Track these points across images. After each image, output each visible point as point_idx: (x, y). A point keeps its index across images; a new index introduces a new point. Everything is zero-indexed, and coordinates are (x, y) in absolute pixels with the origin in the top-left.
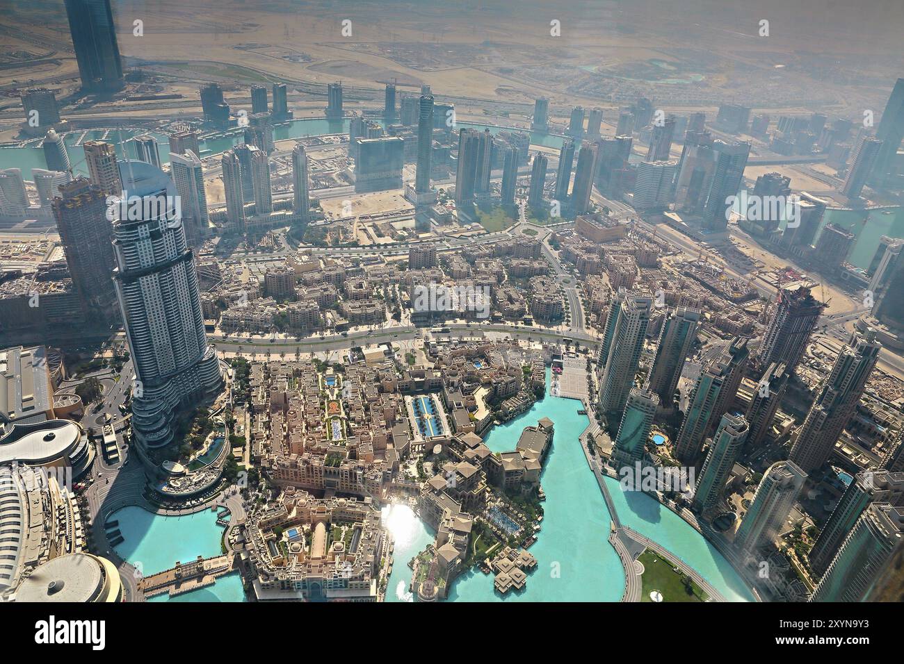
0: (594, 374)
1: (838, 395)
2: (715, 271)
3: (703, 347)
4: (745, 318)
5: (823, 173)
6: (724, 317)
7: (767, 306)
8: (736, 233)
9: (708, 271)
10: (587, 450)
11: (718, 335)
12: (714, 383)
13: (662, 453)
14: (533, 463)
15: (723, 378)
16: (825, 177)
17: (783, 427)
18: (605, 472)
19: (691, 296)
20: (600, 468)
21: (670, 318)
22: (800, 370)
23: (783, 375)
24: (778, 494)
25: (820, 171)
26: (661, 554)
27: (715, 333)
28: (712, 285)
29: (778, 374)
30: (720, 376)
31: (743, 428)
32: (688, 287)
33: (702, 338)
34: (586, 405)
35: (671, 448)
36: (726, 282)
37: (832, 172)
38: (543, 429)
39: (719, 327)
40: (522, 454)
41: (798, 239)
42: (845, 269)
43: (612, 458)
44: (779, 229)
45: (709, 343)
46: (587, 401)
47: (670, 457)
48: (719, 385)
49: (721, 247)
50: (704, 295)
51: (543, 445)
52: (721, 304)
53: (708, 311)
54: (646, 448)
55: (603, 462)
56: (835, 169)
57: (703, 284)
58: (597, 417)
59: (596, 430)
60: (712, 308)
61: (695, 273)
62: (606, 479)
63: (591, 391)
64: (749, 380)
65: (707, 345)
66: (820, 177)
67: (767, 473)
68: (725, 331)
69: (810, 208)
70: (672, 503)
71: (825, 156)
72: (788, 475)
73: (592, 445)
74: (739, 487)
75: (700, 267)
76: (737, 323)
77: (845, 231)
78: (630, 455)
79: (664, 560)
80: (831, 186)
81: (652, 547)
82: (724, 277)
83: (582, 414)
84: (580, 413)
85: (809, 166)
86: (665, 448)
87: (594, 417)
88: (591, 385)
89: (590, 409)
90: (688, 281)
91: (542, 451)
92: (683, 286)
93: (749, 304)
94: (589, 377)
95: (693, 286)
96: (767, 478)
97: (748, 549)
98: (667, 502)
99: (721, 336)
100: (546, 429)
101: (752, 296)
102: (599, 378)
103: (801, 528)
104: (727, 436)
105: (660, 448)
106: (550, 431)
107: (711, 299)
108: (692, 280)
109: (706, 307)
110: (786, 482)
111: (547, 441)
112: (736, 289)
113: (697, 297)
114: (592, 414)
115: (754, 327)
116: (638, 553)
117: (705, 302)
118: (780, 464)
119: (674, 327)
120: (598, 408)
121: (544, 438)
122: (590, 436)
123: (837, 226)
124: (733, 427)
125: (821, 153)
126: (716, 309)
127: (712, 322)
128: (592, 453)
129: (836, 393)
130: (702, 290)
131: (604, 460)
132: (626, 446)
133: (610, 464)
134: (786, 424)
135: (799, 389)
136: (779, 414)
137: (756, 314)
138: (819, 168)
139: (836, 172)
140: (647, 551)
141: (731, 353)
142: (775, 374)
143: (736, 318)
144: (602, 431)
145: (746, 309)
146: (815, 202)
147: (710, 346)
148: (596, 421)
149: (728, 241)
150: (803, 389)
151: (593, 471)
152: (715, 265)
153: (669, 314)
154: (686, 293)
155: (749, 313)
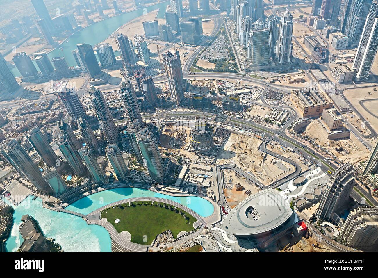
0: (25, 182)
1: (102, 112)
2: (31, 105)
3: (53, 134)
4: (57, 112)
5: (35, 41)
6: (49, 118)
7: (59, 102)
8: (25, 85)
9: (28, 107)
10: (50, 208)
11: (54, 125)
12: (65, 145)
13: (74, 181)
14: (36, 236)
15: (66, 140)
16: (37, 42)
17: (99, 135)
18: (64, 207)
19: (31, 121)
20: (61, 207)
21: (29, 138)
22: (87, 113)
23: (83, 121)
24: (115, 157)
25: (34, 41)
26: (106, 208)
27: (52, 126)
28: (35, 110)
29: (81, 122)
30: (65, 141)
31: (87, 149)
32: (27, 119)
33: (49, 131)
34: (33, 194)
35: (76, 176)
36: (39, 105)
37: (38, 39)
38: (26, 221)
39: (51, 123)
40: (28, 238)
41: (48, 71)
42: (71, 70)
43: (61, 200)
44: (39, 72)
45: (54, 131)
46: (32, 193)
47: (78, 179)
48: (68, 144)
49: (25, 95)
50: (35, 117)
51: (32, 226)
52: (45, 114)
53: (42, 121)
54: (68, 185)
55: (60, 205)
56: (38, 37)
57: (31, 113)
58: (42, 194)
59: (46, 198)
60: (43, 118)
61: (24, 112)
62: (66, 209)
63: (29, 188)
64: (77, 131)
65: (53, 132)
66: (35, 43)
67: (106, 154)
68: (54, 122)
69: (41, 58)
70: (93, 191)
71: (30, 35)
72: (112, 149)
73: (50, 205)
74: (105, 165)
75: (24, 108)
76: (56, 116)
77: (59, 58)
78: (66, 193)
79: (109, 209)
80: (42, 44)
81: (101, 210)
82: (36, 104)
83: (35, 199)
84: (34, 199)
85: (29, 41)
86: (74, 178)
87: (40, 195)
88: (27, 186)
89: (37, 194)
90: (25, 117)
91: (35, 228)
92: (25, 120)
93: (53, 106)
94: (24, 185)
95: (28, 117)
96: (108, 156)
97: (124, 178)
98: (91, 192)
99: (55, 125)
100: (27, 220)
101: (52, 103)
102: (28, 181)
103: (129, 157)
104: (85, 157)
105: (72, 180)
106: (30, 218)
107: (39, 116)
108: (26, 115)
109: (40, 120)
110: (113, 152)
111: (33, 223)
112: (44, 105)
113: (33, 120)
114: (39, 195)
115: (62, 112)
116: (100, 217)
117: (38, 119)
118: (107, 148)
119: (34, 140)
120: (38, 191)
121: (31, 223)
122: (46, 203)
123: (56, 58)
124: (84, 152)
125: (28, 34)
126: (45, 117)
127: (47, 123)
128: (53, 206)
129: (101, 113)
130: (33, 116)
131: (59, 204)
132: (61, 192)
133: (63, 203)
134: (99, 133)
135: (93, 119)
136: (95, 132)
137: (59, 108)
138: (33, 40)
139: (39, 38)
140: (101, 213)
141: (62, 129)
142: (81, 123)
143: (54, 115)
144: (49, 196)
145: (54, 108)
146: (41, 55)
147: (55, 131)
148: (43, 196)
149: (25, 90)
150: (94, 118)
151: (60, 211)
152: (29, 103)
153: (27, 137)
154: (28, 122)
155: (56, 109)
